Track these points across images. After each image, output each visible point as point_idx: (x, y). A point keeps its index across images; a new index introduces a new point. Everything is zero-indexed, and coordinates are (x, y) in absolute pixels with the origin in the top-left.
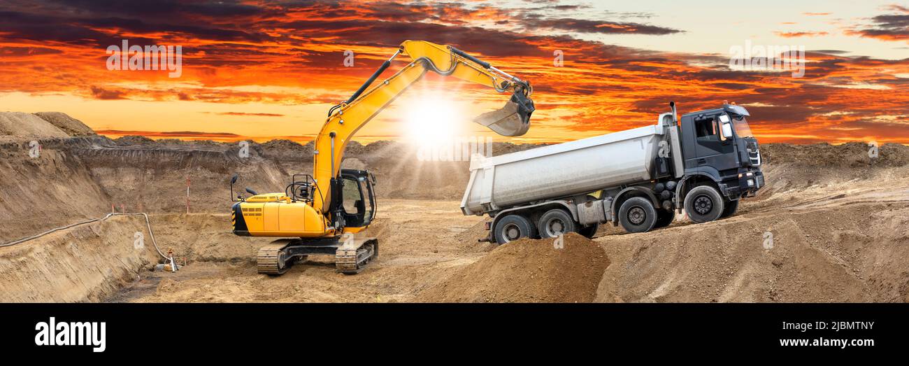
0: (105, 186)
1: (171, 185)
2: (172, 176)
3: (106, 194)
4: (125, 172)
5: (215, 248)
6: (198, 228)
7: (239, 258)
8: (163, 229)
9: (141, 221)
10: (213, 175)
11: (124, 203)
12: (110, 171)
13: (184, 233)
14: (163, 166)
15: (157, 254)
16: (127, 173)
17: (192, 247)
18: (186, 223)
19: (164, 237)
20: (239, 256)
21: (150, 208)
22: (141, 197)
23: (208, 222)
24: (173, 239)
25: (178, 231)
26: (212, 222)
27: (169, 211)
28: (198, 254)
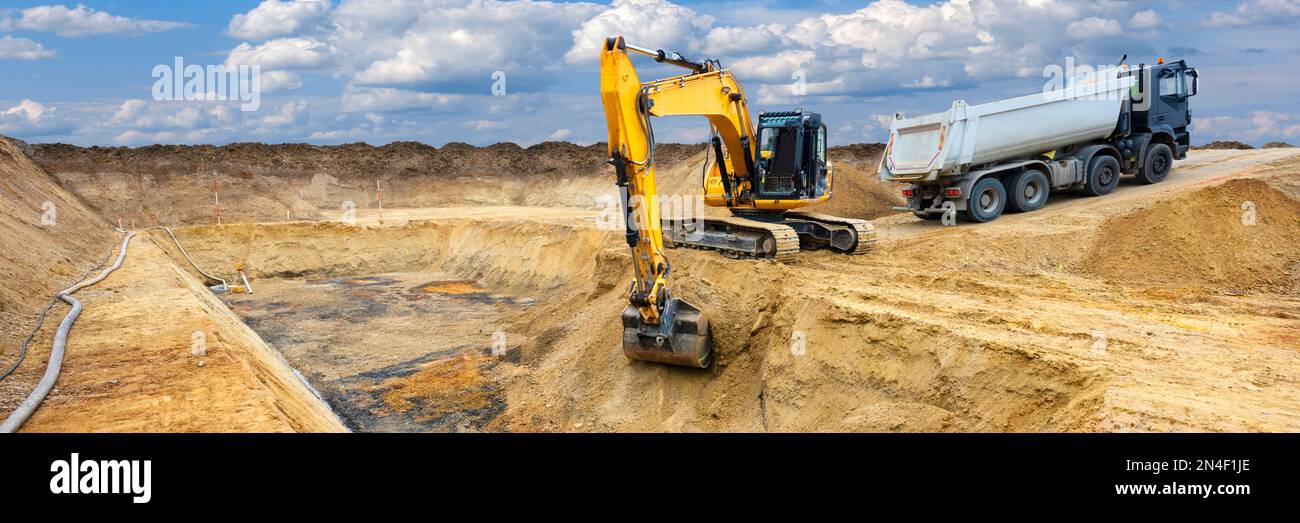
0: (85, 195)
1: (183, 192)
2: (182, 182)
3: (91, 206)
4: (109, 178)
5: (275, 261)
6: (246, 240)
7: (310, 270)
8: (198, 244)
9: (163, 236)
10: (235, 180)
11: (123, 216)
12: (86, 177)
13: (229, 248)
14: (165, 171)
15: (199, 274)
16: (113, 180)
17: (246, 262)
18: (227, 236)
19: (203, 253)
20: (309, 268)
21: (164, 220)
22: (145, 208)
23: (256, 232)
24: (215, 255)
25: (220, 246)
26: (262, 232)
27: (192, 224)
28: (257, 270)
